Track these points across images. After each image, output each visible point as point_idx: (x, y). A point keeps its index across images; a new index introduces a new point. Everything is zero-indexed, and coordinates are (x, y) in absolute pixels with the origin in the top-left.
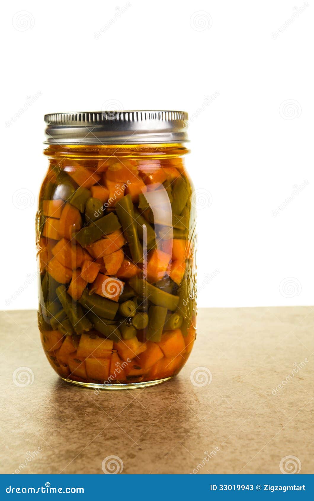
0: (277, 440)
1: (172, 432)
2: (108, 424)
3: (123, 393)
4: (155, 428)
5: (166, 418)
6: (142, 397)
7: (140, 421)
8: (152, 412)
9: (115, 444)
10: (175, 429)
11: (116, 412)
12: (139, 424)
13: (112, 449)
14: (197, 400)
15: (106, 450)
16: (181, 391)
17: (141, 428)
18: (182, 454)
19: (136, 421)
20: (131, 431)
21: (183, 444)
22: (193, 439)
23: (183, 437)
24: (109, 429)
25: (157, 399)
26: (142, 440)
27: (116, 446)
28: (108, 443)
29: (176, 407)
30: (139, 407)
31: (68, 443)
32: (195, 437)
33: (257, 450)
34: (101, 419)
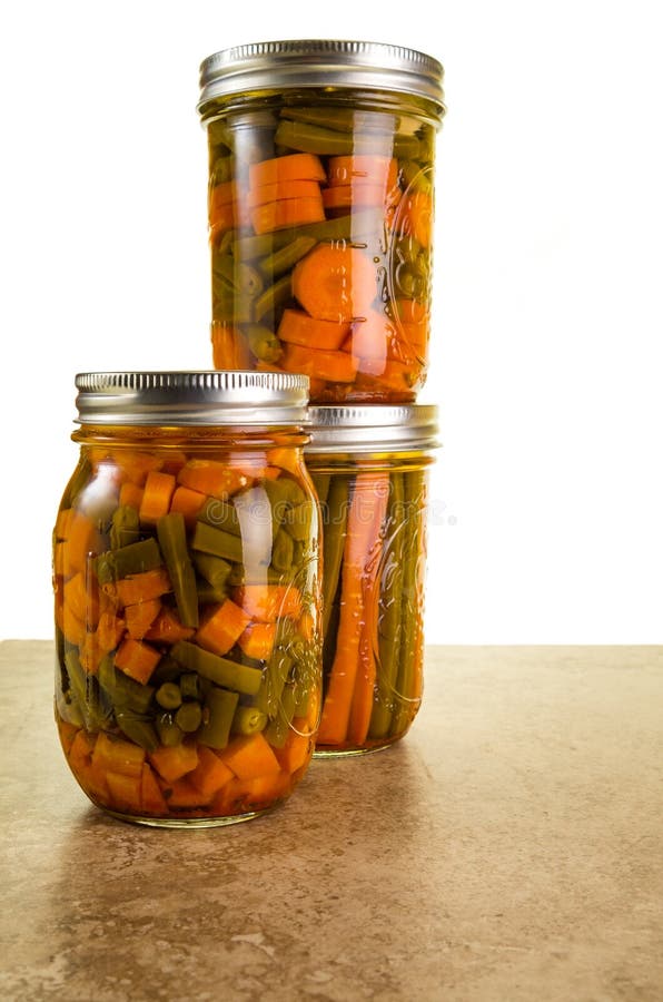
0: (539, 834)
1: (394, 820)
2: (306, 808)
3: (326, 764)
4: (370, 814)
5: (386, 800)
6: (354, 770)
7: (350, 804)
8: (366, 791)
9: (315, 835)
10: (399, 816)
11: (318, 790)
12: (349, 807)
13: (312, 842)
14: (429, 776)
15: (304, 844)
16: (406, 762)
17: (352, 814)
18: (408, 851)
19: (345, 804)
20: (337, 817)
21: (408, 837)
22: (424, 831)
23: (409, 827)
24: (307, 813)
25: (373, 773)
26: (353, 830)
27: (317, 839)
28: (305, 832)
29: (400, 785)
30: (349, 784)
31: (251, 832)
32: (426, 828)
33: (511, 848)
34: (297, 799)
